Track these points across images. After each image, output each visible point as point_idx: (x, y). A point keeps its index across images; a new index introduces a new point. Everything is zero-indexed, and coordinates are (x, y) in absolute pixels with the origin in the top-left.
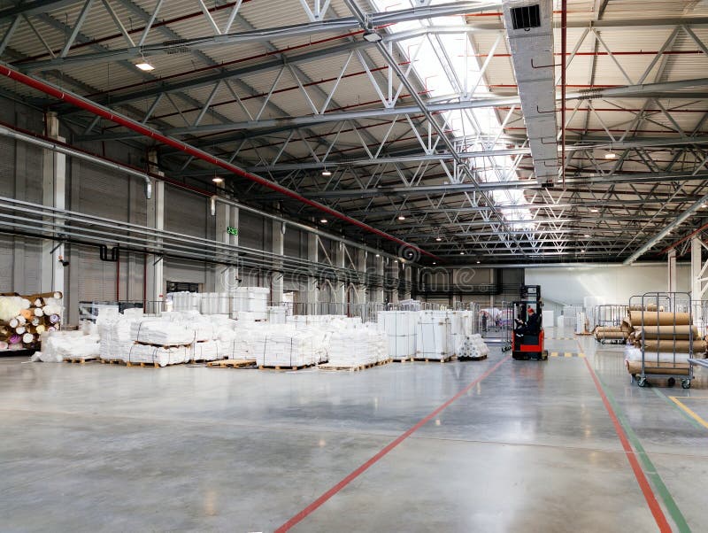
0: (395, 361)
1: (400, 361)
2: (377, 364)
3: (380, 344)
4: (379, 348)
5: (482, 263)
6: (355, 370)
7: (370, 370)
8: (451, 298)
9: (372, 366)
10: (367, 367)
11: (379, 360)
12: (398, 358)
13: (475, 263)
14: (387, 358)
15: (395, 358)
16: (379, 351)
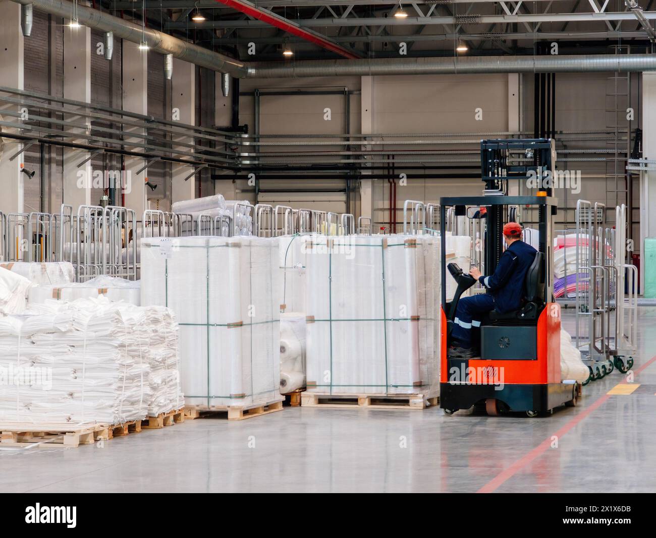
0: (205, 415)
1: (222, 415)
2: (145, 424)
3: (158, 352)
4: (154, 368)
5: (476, 50)
6: (82, 443)
7: (126, 441)
8: (351, 192)
9: (132, 428)
10: (116, 432)
11: (156, 411)
12: (216, 405)
13: (448, 52)
14: (179, 405)
15: (204, 405)
16: (157, 378)
